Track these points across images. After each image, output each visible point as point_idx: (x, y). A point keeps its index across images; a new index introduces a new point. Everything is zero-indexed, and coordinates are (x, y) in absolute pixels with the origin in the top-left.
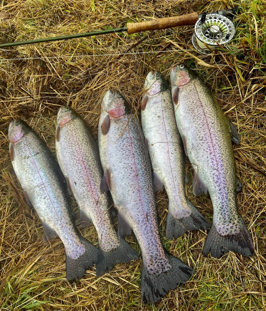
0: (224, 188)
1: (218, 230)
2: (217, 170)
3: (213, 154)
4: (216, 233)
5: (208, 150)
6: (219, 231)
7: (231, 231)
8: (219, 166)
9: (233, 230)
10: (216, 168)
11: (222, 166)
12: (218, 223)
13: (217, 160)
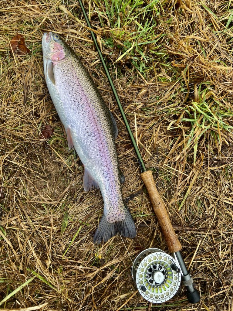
0: (113, 181)
1: (107, 219)
2: (107, 167)
3: (102, 151)
4: (105, 222)
5: (97, 148)
6: (109, 220)
7: (119, 218)
8: (108, 163)
9: (120, 217)
10: (106, 164)
11: (110, 162)
12: (108, 213)
13: (106, 157)
